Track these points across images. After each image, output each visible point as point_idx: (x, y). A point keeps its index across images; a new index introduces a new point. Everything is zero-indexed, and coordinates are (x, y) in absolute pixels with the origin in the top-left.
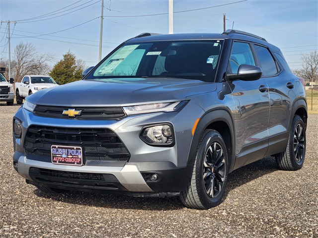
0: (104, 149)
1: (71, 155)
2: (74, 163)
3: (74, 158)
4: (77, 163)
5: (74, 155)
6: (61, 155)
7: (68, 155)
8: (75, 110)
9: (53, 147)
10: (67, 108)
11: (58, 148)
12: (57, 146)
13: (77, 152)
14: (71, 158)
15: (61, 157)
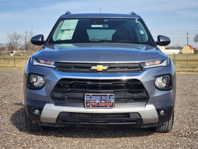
0: (130, 94)
1: (104, 100)
2: (107, 106)
3: (107, 103)
4: (110, 106)
5: (107, 101)
6: (95, 101)
7: (101, 101)
8: (103, 66)
9: (87, 95)
10: (96, 65)
11: (92, 95)
12: (91, 95)
13: (110, 98)
14: (104, 103)
15: (95, 102)
